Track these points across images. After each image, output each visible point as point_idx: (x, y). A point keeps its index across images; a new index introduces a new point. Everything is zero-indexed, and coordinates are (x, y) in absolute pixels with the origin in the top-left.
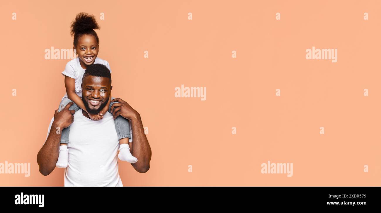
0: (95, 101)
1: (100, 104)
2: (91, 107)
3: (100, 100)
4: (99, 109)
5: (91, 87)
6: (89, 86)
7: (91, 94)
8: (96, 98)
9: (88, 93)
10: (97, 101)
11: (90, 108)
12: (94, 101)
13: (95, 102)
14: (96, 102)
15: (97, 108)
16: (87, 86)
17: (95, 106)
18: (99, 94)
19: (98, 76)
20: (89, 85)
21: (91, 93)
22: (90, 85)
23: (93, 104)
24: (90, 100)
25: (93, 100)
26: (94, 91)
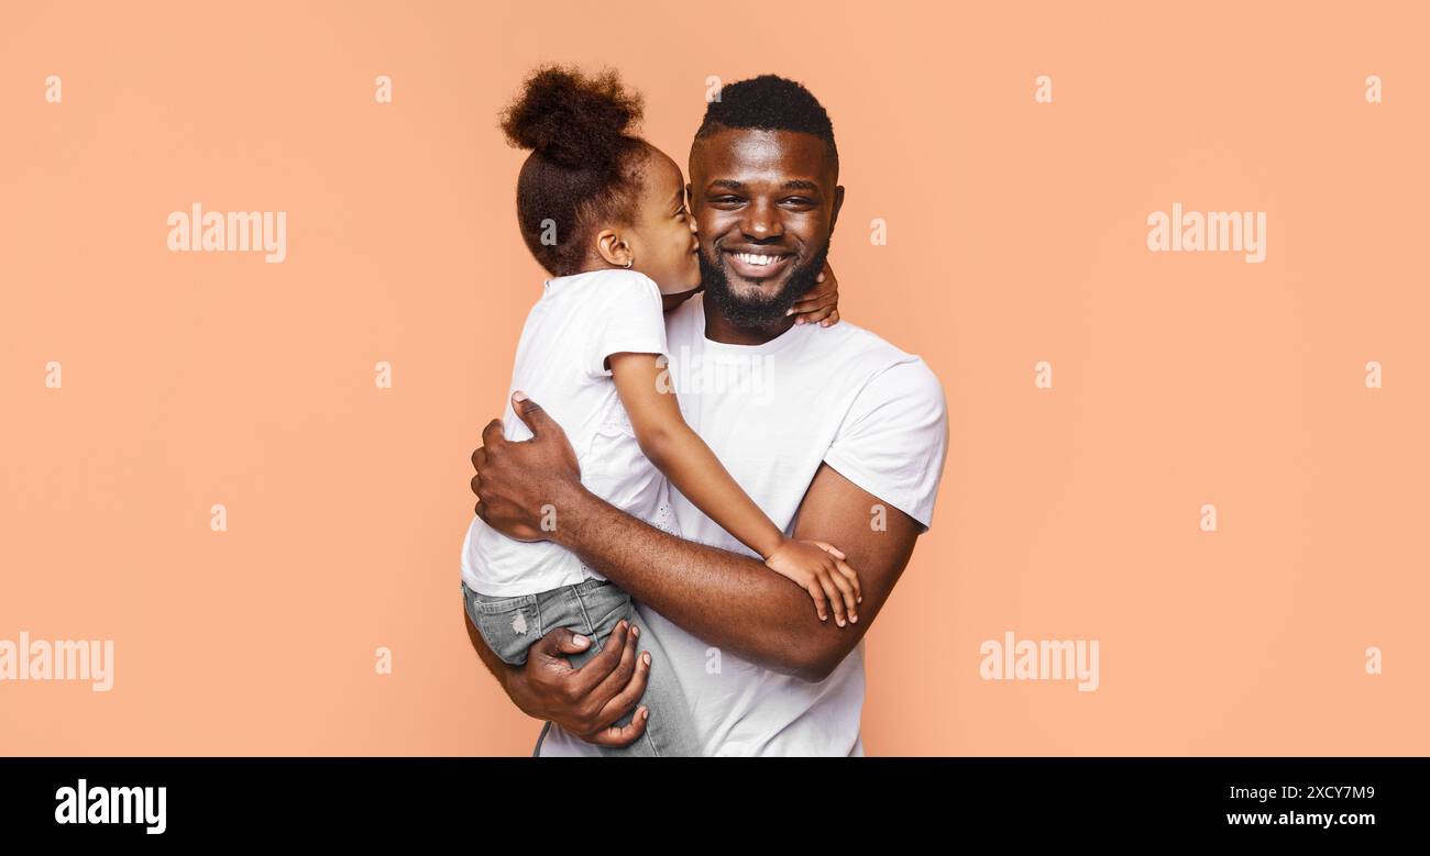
0: (759, 254)
1: (788, 272)
2: (741, 289)
3: (784, 248)
4: (781, 294)
5: (736, 186)
6: (724, 183)
7: (737, 224)
8: (763, 237)
9: (720, 220)
10: (770, 254)
11: (733, 296)
12: (754, 259)
13: (756, 262)
14: (763, 260)
15: (771, 290)
16: (715, 183)
17: (758, 280)
18: (774, 216)
19: (766, 127)
20: (720, 179)
21: (735, 219)
22: (727, 178)
23: (749, 270)
24: (733, 252)
25: (749, 252)
26: (753, 206)
